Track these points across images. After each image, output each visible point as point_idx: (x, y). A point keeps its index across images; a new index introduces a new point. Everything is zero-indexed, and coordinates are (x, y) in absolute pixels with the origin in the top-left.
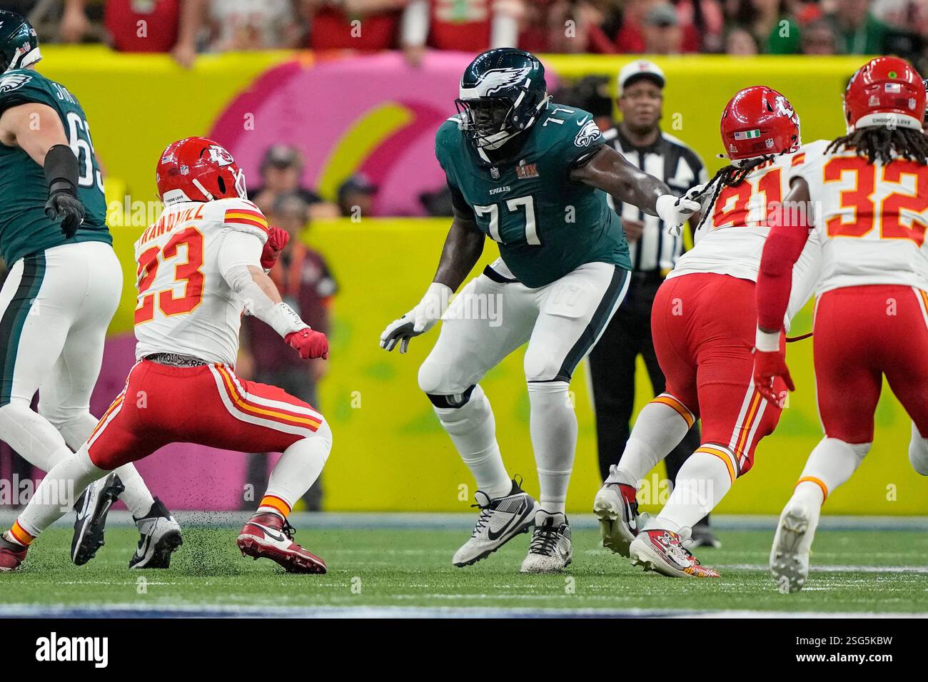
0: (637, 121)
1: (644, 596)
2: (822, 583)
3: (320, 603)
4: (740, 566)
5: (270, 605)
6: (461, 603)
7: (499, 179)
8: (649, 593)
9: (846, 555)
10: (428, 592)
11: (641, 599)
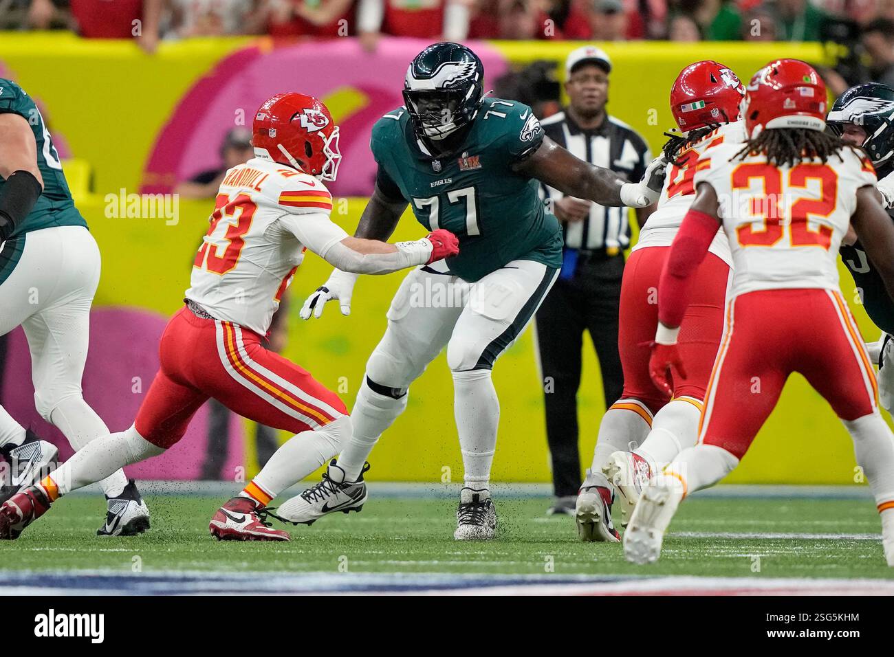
0: (584, 105)
1: (592, 562)
2: (762, 549)
3: (278, 569)
4: (684, 534)
5: (230, 570)
6: (414, 569)
7: (440, 172)
8: (596, 560)
9: (784, 523)
10: (382, 558)
11: (588, 565)
